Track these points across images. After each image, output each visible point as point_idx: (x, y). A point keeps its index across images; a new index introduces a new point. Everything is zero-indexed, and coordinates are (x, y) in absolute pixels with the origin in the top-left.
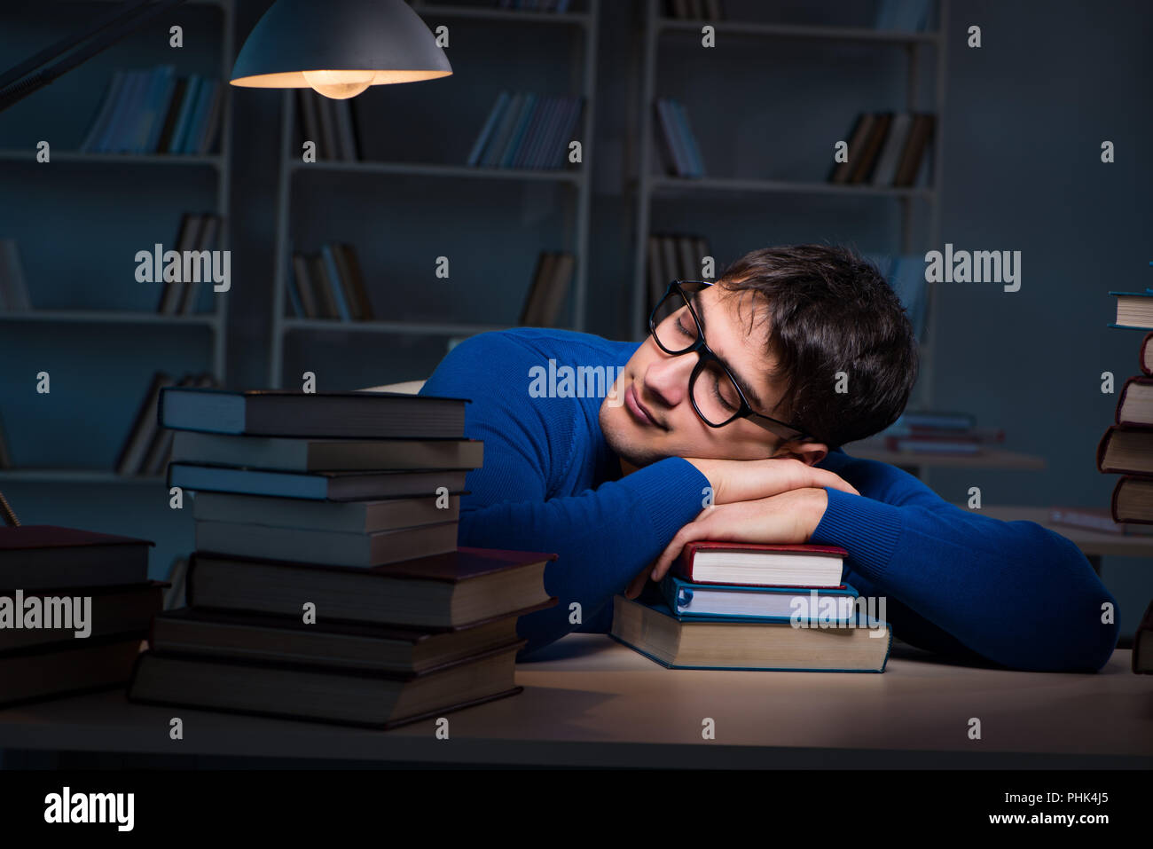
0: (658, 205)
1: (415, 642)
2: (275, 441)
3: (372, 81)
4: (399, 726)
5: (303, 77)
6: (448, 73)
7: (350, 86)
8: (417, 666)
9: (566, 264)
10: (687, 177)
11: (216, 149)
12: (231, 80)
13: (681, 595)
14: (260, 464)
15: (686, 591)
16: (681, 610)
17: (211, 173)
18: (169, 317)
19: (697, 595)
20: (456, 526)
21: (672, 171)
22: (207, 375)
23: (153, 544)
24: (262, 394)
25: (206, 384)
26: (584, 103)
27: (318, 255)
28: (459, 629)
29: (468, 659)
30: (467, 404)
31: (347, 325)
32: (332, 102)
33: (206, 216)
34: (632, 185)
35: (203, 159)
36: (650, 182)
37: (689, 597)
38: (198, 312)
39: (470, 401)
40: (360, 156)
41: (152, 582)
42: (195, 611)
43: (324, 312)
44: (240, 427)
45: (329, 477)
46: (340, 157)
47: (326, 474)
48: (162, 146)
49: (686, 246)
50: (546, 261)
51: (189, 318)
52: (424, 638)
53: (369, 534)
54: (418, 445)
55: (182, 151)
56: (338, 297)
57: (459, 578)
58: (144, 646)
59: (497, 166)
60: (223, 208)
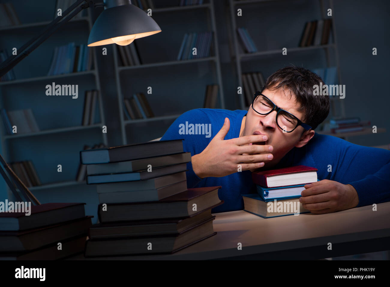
0: (243, 63)
1: (177, 223)
2: (120, 163)
3: (135, 37)
4: (176, 252)
5: (112, 40)
6: (161, 31)
7: (128, 41)
8: (180, 230)
9: (215, 88)
10: (252, 53)
11: (93, 68)
12: (88, 45)
13: (265, 193)
14: (117, 172)
15: (266, 191)
16: (266, 198)
17: (92, 76)
18: (86, 126)
19: (270, 192)
20: (186, 182)
21: (246, 52)
22: (102, 144)
23: (85, 204)
24: (114, 148)
25: (102, 147)
26: (213, 33)
27: (132, 98)
28: (191, 216)
29: (197, 226)
30: (183, 140)
31: (146, 120)
32: (123, 47)
33: (93, 91)
34: (234, 58)
35: (89, 72)
36: (239, 57)
37: (267, 193)
38: (95, 123)
39: (184, 140)
40: (141, 63)
41: (87, 216)
42: (102, 224)
43: (137, 117)
44: (108, 160)
45: (140, 172)
46: (135, 64)
47: (139, 171)
48: (75, 70)
49: (255, 76)
50: (209, 88)
51: (92, 126)
52: (180, 221)
53: (157, 189)
54: (168, 157)
55: (81, 70)
56: (141, 111)
57: (189, 199)
58: (88, 238)
59: (187, 59)
60: (98, 87)
